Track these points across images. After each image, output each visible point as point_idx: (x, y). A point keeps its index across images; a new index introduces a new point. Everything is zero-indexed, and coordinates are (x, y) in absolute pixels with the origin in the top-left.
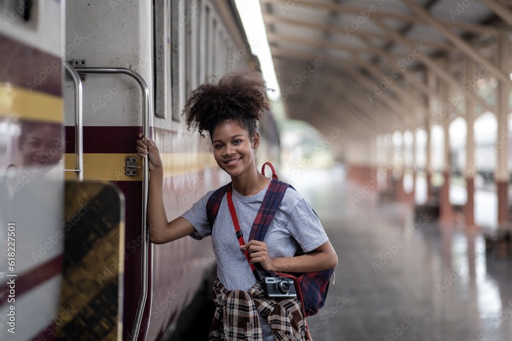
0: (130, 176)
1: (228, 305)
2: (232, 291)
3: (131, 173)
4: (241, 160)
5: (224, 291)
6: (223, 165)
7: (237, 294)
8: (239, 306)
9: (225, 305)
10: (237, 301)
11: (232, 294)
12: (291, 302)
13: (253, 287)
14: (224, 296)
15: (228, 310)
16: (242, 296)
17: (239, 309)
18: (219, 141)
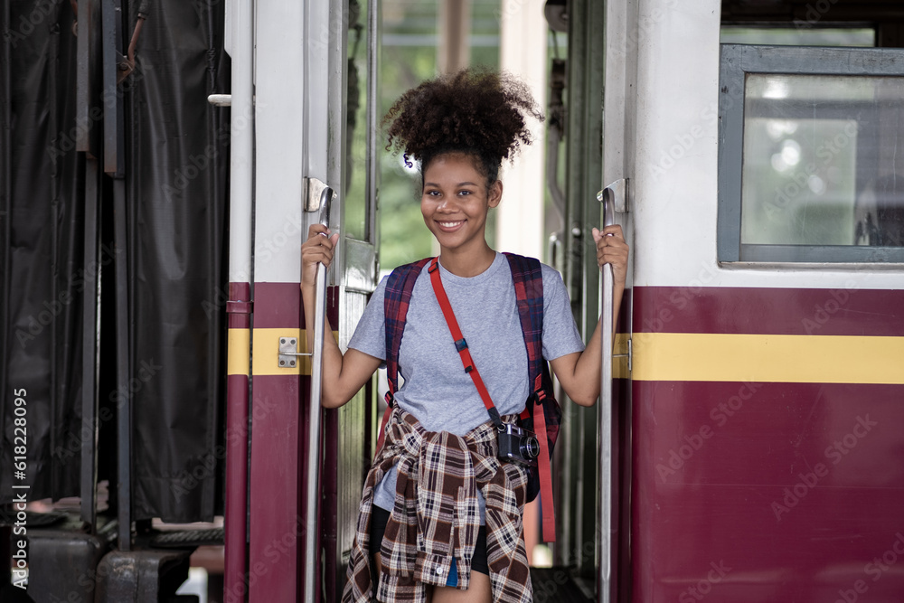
1: (429, 456)
2: (434, 433)
4: (466, 223)
5: (421, 430)
6: (433, 224)
7: (445, 439)
8: (447, 458)
9: (424, 454)
10: (444, 451)
11: (436, 437)
12: (517, 471)
13: (473, 430)
14: (419, 439)
15: (428, 463)
16: (453, 441)
17: (447, 463)
18: (436, 185)
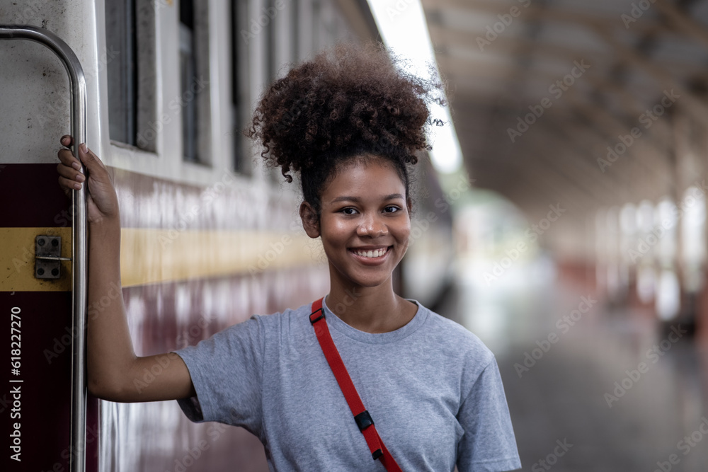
0: (46, 280)
3: (48, 274)
